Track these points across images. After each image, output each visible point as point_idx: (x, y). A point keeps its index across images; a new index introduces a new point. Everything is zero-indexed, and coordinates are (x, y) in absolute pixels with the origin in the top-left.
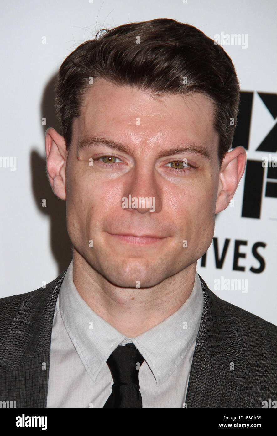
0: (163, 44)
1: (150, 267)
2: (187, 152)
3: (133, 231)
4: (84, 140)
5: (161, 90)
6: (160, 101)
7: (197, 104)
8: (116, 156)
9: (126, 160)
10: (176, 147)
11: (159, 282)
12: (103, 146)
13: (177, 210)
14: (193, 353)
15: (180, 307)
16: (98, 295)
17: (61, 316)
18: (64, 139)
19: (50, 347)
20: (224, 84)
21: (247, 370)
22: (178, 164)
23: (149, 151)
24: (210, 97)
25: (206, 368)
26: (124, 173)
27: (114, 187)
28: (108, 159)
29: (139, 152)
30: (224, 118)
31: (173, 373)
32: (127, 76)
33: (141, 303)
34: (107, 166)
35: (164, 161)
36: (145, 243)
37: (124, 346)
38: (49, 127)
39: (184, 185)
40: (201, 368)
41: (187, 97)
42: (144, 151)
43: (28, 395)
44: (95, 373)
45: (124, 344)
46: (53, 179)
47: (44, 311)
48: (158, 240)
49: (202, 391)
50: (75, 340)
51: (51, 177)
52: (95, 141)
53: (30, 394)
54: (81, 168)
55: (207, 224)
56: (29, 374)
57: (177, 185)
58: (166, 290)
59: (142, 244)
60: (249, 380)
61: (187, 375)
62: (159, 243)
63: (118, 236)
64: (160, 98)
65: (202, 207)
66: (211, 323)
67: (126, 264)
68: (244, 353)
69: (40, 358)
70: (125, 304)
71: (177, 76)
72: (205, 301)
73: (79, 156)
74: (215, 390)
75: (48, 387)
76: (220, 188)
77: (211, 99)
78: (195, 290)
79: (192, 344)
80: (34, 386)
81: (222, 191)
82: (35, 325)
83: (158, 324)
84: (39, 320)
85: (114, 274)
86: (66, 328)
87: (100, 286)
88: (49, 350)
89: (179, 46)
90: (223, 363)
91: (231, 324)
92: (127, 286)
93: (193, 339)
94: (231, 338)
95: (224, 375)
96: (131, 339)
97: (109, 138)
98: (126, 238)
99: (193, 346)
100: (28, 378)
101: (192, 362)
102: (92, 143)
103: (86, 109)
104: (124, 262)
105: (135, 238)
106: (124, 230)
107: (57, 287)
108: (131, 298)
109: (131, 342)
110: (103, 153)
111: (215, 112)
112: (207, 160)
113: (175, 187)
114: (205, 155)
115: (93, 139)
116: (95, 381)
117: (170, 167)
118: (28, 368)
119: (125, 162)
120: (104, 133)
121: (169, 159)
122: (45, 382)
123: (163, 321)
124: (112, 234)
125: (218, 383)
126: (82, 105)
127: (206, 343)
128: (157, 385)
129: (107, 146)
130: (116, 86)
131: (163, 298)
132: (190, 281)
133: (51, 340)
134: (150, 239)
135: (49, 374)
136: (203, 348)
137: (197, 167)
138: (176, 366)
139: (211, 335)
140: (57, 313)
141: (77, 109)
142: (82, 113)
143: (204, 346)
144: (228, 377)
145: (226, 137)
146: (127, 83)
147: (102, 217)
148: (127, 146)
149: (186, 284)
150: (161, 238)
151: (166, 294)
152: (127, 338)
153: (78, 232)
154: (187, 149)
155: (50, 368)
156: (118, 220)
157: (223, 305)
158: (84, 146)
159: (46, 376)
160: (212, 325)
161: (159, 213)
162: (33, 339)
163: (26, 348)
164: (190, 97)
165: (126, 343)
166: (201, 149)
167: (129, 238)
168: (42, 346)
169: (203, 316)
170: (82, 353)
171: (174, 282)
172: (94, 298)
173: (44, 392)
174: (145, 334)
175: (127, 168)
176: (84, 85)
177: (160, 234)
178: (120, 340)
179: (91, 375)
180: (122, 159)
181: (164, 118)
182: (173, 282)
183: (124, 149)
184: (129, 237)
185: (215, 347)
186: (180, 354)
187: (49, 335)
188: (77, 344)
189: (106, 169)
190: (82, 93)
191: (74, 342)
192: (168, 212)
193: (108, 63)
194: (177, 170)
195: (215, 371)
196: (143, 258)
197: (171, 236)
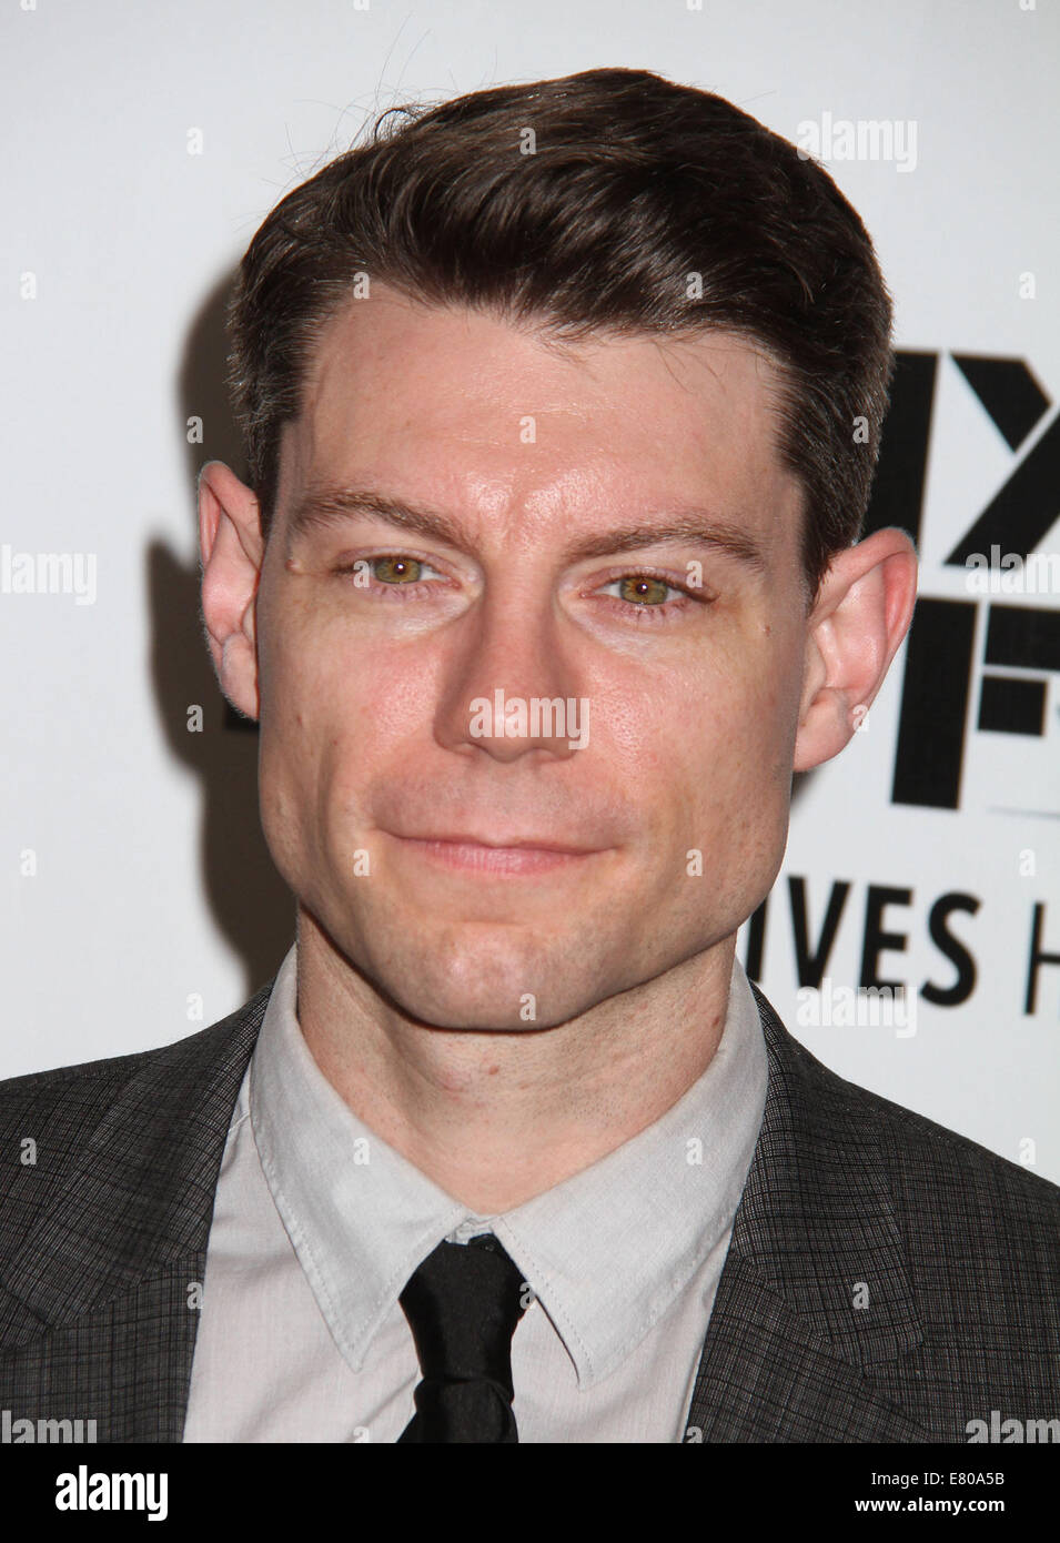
0: (585, 153)
1: (539, 956)
2: (671, 542)
3: (476, 826)
4: (309, 501)
5: (577, 320)
6: (576, 360)
7: (714, 370)
8: (416, 554)
9: (454, 571)
10: (630, 524)
11: (573, 1010)
12: (370, 520)
13: (637, 752)
14: (720, 1274)
15: (670, 1107)
16: (377, 1062)
17: (255, 1134)
18: (255, 501)
19: (207, 1246)
20: (812, 300)
21: (914, 1338)
22: (644, 587)
23: (531, 538)
24: (765, 347)
25: (762, 1328)
26: (447, 619)
27: (412, 669)
28: (393, 568)
29: (498, 544)
30: (821, 426)
31: (644, 1343)
32: (458, 273)
33: (524, 1086)
34: (385, 590)
35: (591, 575)
36: (517, 869)
37: (462, 1246)
38: (210, 460)
39: (660, 661)
40: (743, 1326)
41: (680, 345)
42: (516, 540)
43: (118, 1415)
44: (358, 1340)
45: (464, 1240)
46: (222, 645)
47: (193, 1114)
48: (566, 858)
49: (743, 1408)
50: (295, 1223)
51: (216, 639)
52: (341, 503)
53: (126, 1413)
54: (297, 602)
55: (753, 806)
56: (126, 1341)
57: (638, 663)
58: (614, 1040)
59: (507, 871)
60: (918, 1372)
61: (691, 1354)
62: (571, 871)
63: (424, 844)
64: (574, 349)
65: (730, 742)
66: (789, 1165)
67: (453, 945)
68: (911, 1275)
69: (165, 1284)
70: (467, 1091)
71: (637, 268)
72: (772, 1084)
73: (292, 558)
74: (794, 1407)
75: (192, 1387)
76: (814, 680)
77: (771, 356)
78: (728, 1045)
79: (718, 1241)
80: (141, 1383)
81: (823, 688)
82: (157, 1167)
83: (589, 1166)
84: (173, 1149)
85: (413, 981)
86: (268, 1175)
87: (381, 1027)
88: (201, 1256)
89: (645, 163)
90: (826, 1310)
91: (869, 1169)
92: (461, 1024)
93: (719, 1221)
94: (865, 1222)
95: (828, 1351)
96: (488, 1218)
97: (392, 491)
98: (451, 850)
99: (721, 1246)
100: (122, 1354)
101: (712, 1303)
102: (333, 510)
103: (321, 390)
104: (446, 939)
105: (483, 852)
106: (443, 823)
107: (247, 1030)
108: (487, 1067)
109: (488, 1231)
110: (371, 548)
111: (783, 403)
112: (751, 572)
113: (630, 668)
114: (740, 554)
115: (335, 494)
116: (360, 1369)
117: (612, 597)
118: (124, 1318)
119: (454, 580)
120: (376, 475)
121: (609, 569)
122: (180, 1371)
123: (605, 1157)
124: (403, 838)
125: (803, 1380)
126: (305, 378)
127: (766, 1236)
128: (582, 1387)
129: (386, 520)
130: (423, 308)
131: (603, 1070)
132: (705, 1013)
133: (211, 1219)
134: (537, 857)
135: (195, 1341)
136: (754, 1255)
137: (710, 595)
138: (653, 1320)
139: (788, 1206)
140: (241, 1126)
141: (292, 392)
142: (306, 406)
143: (759, 1247)
144: (841, 1362)
145: (834, 493)
146: (460, 296)
147: (367, 776)
148: (453, 520)
149: (692, 1021)
150: (580, 853)
151: (617, 1058)
152: (475, 1216)
153: (294, 835)
154: (669, 533)
155: (201, 1320)
156: (422, 787)
157: (843, 1102)
158: (307, 522)
159: (186, 1349)
160: (793, 1173)
161: (570, 761)
162: (148, 1214)
163: (121, 1246)
164: (687, 348)
165: (471, 1235)
166: (725, 532)
167: (463, 852)
168: (176, 1242)
169: (760, 1139)
170: (317, 1267)
171: (647, 1012)
172: (363, 1071)
173: (175, 1405)
174: (538, 1203)
175: (458, 602)
176: (315, 303)
177: (572, 838)
178: (452, 1221)
179: (345, 1346)
180: (439, 566)
181: (589, 419)
182: (639, 1015)
183: (442, 531)
184: (462, 849)
185: (799, 1252)
186: (670, 1275)
187: (205, 1203)
188: (301, 1237)
189: (381, 602)
190: (306, 334)
191: (290, 1229)
192: (603, 760)
193: (392, 222)
194: (637, 608)
195: (795, 1339)
196: (512, 923)
197: (618, 848)
